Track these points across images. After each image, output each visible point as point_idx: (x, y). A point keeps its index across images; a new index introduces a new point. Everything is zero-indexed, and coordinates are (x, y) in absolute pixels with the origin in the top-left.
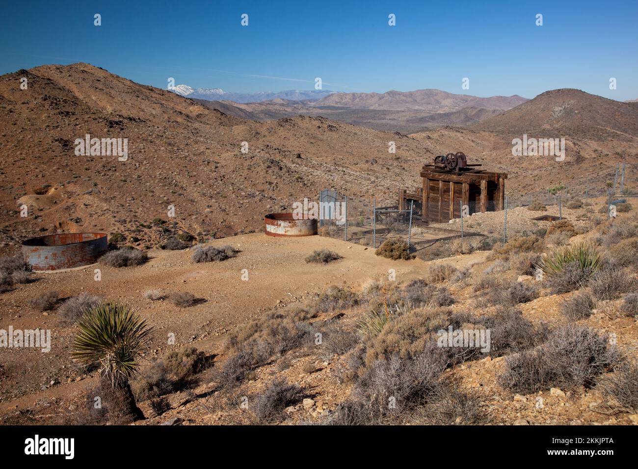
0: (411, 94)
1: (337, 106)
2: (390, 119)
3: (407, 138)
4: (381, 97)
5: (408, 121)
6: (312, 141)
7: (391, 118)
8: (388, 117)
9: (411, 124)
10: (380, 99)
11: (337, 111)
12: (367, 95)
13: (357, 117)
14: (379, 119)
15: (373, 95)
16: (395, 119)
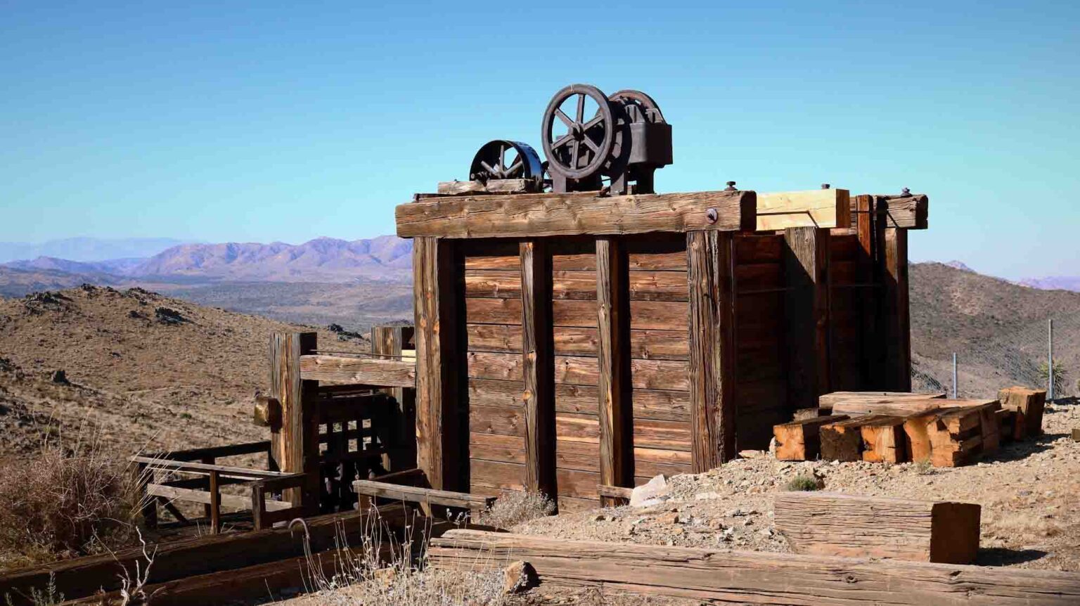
0: (367, 245)
1: (189, 273)
2: (318, 304)
3: (358, 340)
4: (295, 253)
5: (361, 308)
6: (117, 348)
7: (321, 300)
8: (314, 300)
9: (369, 316)
10: (294, 257)
11: (191, 287)
12: (262, 248)
13: (240, 300)
14: (294, 304)
15: (275, 249)
16: (331, 304)
